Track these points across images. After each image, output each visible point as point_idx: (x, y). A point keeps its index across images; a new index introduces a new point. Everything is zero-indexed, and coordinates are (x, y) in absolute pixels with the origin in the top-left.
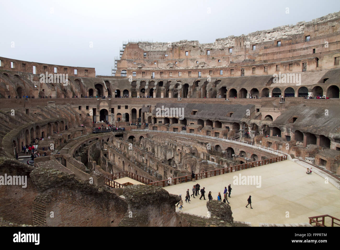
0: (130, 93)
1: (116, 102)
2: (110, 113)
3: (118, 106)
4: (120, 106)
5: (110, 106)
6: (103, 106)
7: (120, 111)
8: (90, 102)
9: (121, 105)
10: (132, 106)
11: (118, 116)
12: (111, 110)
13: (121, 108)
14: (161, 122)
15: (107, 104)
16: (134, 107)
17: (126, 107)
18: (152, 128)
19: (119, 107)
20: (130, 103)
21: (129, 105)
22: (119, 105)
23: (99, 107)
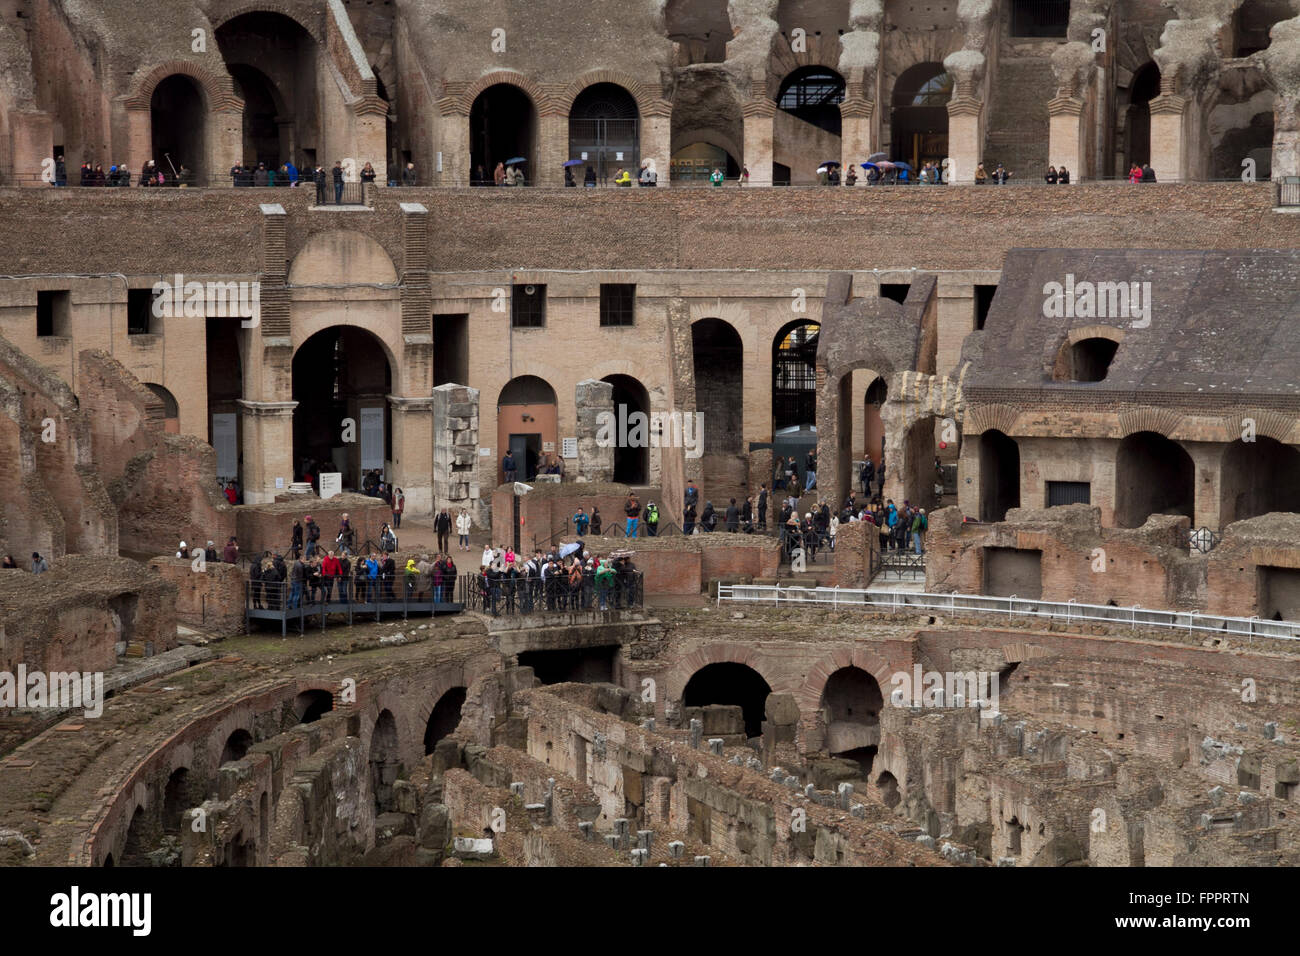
0: (657, 131)
1: (487, 247)
2: (412, 382)
3: (518, 291)
4: (541, 289)
5: (413, 283)
6: (337, 294)
7: (533, 354)
8: (172, 243)
9: (556, 279)
10: (688, 282)
11: (516, 411)
12: (426, 338)
13: (553, 312)
14: (1079, 490)
15: (376, 268)
16: (711, 300)
17: (618, 306)
18: (968, 567)
19: (529, 308)
20: (661, 254)
21: (647, 283)
22: (525, 275)
23: (278, 303)
